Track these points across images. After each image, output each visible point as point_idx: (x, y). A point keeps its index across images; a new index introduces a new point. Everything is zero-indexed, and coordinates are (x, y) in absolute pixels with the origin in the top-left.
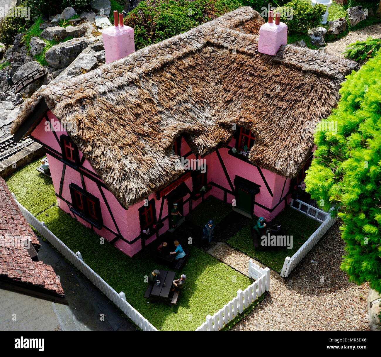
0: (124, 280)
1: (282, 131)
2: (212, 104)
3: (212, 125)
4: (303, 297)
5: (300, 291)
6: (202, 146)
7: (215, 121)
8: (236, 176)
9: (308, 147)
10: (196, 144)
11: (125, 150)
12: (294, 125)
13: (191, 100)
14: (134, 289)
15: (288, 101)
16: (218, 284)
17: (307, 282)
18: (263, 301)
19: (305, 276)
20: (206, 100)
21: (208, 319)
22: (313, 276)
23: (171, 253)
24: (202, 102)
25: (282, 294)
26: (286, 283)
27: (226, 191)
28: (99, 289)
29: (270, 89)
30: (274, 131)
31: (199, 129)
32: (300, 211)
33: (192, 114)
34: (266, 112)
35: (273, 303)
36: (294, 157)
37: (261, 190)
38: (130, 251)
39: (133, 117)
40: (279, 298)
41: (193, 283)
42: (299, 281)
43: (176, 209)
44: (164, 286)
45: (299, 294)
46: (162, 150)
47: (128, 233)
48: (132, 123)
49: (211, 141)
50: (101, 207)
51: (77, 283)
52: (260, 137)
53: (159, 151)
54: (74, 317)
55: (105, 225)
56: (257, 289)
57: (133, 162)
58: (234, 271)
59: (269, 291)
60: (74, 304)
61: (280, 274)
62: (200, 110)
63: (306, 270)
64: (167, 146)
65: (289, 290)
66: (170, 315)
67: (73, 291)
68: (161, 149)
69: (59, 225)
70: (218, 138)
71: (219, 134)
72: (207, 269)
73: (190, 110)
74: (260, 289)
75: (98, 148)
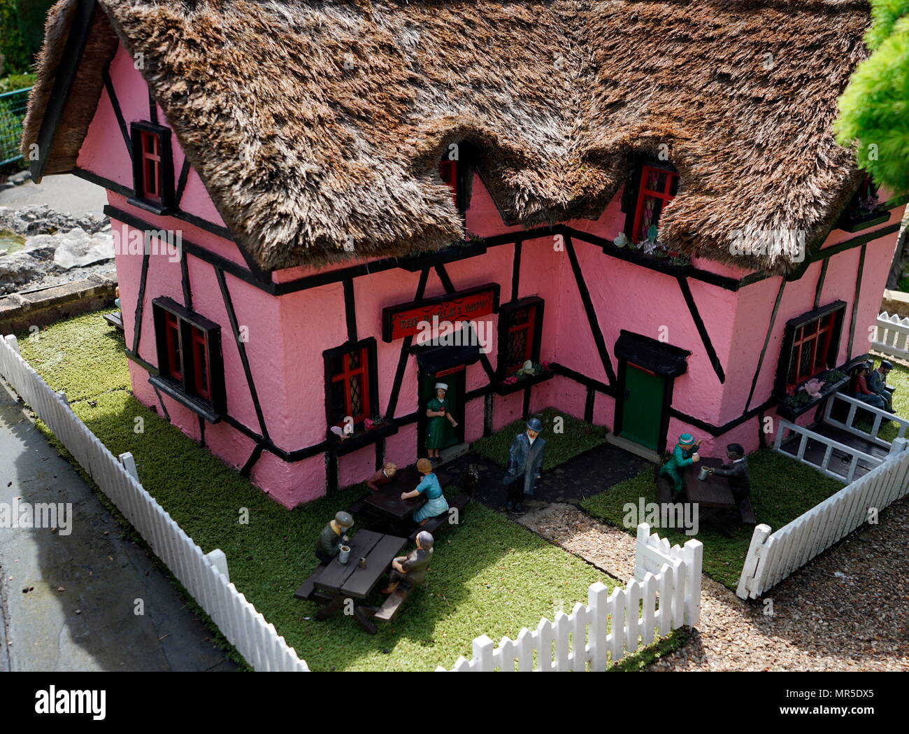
0: (251, 558)
1: (760, 155)
2: (568, 114)
3: (561, 155)
4: (807, 658)
5: (799, 642)
6: (527, 191)
7: (571, 150)
8: (623, 332)
9: (839, 180)
10: (508, 182)
11: (292, 128)
12: (796, 136)
13: (508, 88)
14: (274, 582)
15: (781, 81)
16: (535, 595)
17: (821, 621)
18: (675, 653)
19: (814, 605)
20: (553, 99)
21: (477, 646)
22: (841, 610)
23: (405, 495)
24: (539, 98)
25: (739, 642)
26: (753, 617)
27: (592, 386)
28: (165, 565)
29: (730, 63)
30: (736, 156)
31: (522, 152)
32: (803, 460)
33: (507, 117)
34: (717, 112)
35: (706, 662)
36: (795, 208)
37: (690, 367)
38: (286, 486)
39: (334, 70)
40: (729, 652)
41: (459, 584)
42: (797, 618)
43: (442, 401)
44: (360, 566)
45: (794, 650)
46: (403, 160)
47: (287, 422)
48: (326, 80)
49: (553, 188)
50: (224, 352)
51: (111, 553)
52: (694, 170)
53: (395, 160)
54: (65, 631)
55: (230, 414)
56: (657, 609)
57: (308, 160)
58: (590, 570)
59: (698, 629)
60: (79, 601)
61: (734, 592)
62: (532, 115)
63: (817, 593)
64: (419, 151)
65: (764, 634)
66: (366, 656)
67: (91, 570)
68: (400, 156)
69: (115, 427)
70: (574, 187)
71: (579, 178)
72: (509, 556)
73: (503, 106)
74: (667, 609)
75: (209, 95)
